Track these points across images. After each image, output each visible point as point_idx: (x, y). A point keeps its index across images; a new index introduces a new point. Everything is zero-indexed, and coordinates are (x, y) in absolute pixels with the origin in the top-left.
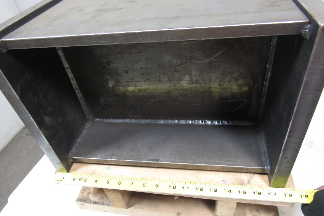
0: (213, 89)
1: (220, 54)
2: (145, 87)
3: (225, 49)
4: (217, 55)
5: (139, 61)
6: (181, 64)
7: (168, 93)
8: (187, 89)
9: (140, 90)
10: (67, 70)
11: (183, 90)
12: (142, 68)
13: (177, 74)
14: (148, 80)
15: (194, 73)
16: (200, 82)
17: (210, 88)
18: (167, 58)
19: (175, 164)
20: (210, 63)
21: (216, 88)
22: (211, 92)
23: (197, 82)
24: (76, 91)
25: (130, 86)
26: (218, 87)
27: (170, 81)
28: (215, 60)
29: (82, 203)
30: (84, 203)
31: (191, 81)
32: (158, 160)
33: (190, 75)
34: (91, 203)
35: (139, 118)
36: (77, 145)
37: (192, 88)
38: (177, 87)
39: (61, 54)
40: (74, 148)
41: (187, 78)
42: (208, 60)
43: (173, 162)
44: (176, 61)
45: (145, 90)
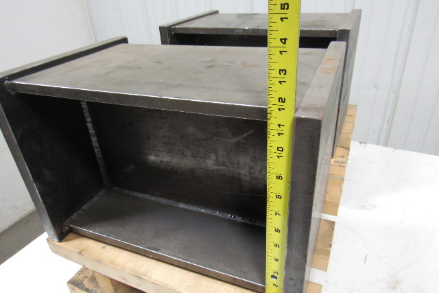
0: (243, 177)
1: (249, 135)
2: (167, 159)
3: (253, 130)
4: (245, 135)
5: (161, 128)
6: (206, 139)
7: (192, 171)
8: (213, 171)
9: (162, 162)
10: (88, 124)
11: (208, 170)
12: (164, 136)
13: (202, 151)
14: (171, 151)
15: (220, 153)
16: (227, 164)
17: (239, 174)
18: (191, 130)
19: (176, 260)
20: (238, 144)
21: (246, 175)
22: (240, 180)
23: (223, 164)
24: (96, 150)
25: (151, 155)
26: (248, 174)
27: (195, 157)
28: (243, 141)
29: (73, 286)
30: (75, 288)
31: (217, 162)
32: (157, 250)
33: (216, 154)
34: (82, 289)
35: (160, 196)
36: (80, 212)
37: (218, 170)
38: (202, 167)
39: (84, 106)
40: (75, 214)
41: (213, 156)
42: (235, 140)
43: (174, 256)
44: (200, 135)
45: (167, 162)
